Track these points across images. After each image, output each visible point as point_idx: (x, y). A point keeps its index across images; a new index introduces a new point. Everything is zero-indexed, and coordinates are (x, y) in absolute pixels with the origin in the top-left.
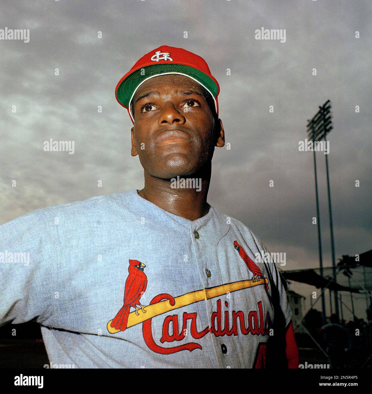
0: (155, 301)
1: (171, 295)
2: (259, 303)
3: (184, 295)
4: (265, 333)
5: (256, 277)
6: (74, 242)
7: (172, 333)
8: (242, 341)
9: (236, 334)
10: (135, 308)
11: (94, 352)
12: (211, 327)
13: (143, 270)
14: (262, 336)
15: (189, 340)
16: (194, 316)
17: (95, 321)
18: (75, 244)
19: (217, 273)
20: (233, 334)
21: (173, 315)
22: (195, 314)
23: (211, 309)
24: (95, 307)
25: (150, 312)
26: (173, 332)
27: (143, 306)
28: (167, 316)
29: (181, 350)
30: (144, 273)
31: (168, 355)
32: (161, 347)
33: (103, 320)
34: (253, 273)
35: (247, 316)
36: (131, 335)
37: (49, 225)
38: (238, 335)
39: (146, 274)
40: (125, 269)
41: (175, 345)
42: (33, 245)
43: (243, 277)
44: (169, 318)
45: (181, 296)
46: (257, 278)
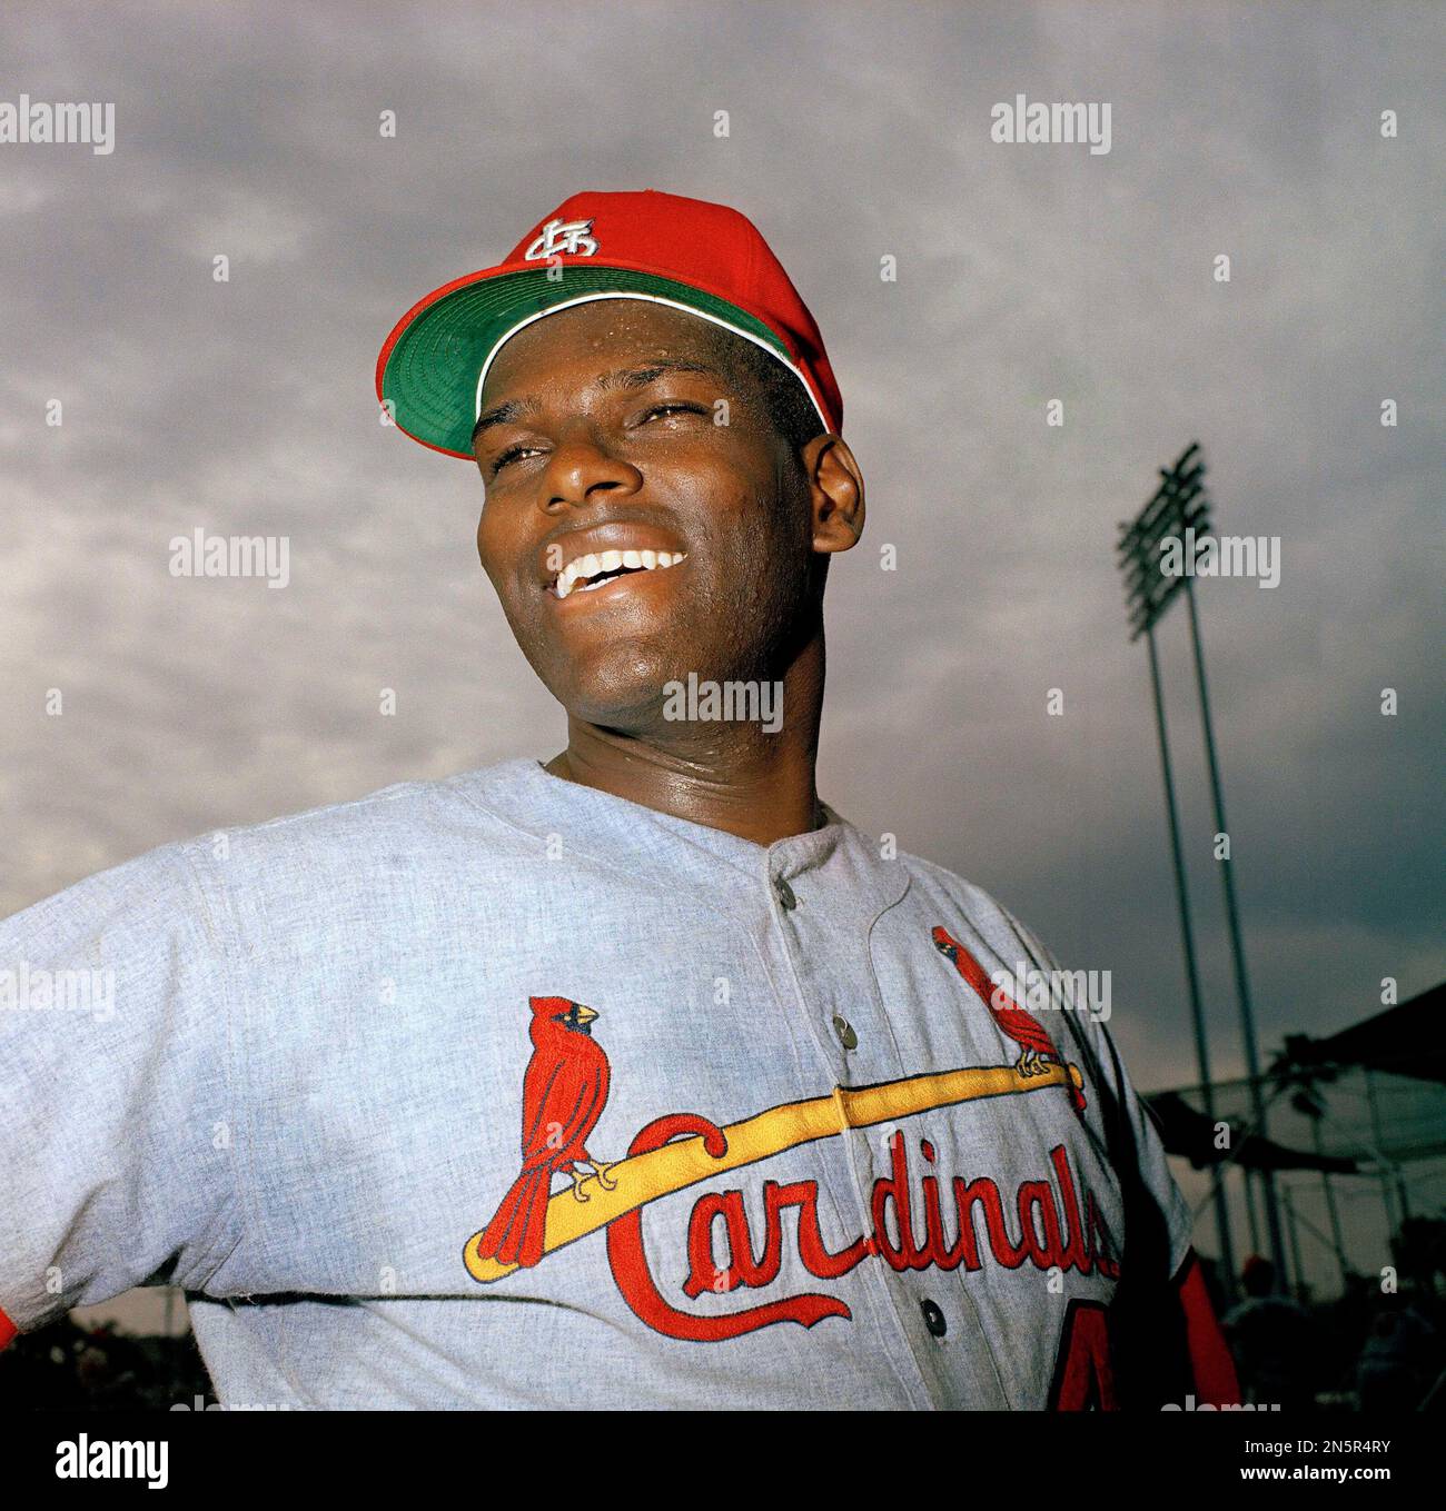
0: (650, 1140)
1: (707, 1117)
2: (1057, 1153)
3: (759, 1115)
4: (1092, 1265)
5: (1033, 1059)
6: (304, 944)
7: (729, 1260)
8: (999, 1291)
9: (974, 1265)
10: (571, 1175)
11: (415, 1365)
12: (874, 1235)
13: (589, 1031)
14: (1083, 1278)
15: (797, 1285)
16: (806, 1194)
17: (411, 1246)
18: (307, 950)
19: (880, 1033)
20: (962, 1266)
21: (725, 1192)
22: (810, 1188)
23: (866, 1164)
24: (409, 1191)
25: (632, 1184)
26: (731, 1253)
27: (603, 1164)
28: (699, 1196)
29: (771, 1323)
30: (592, 1039)
31: (721, 1343)
32: (689, 1315)
33: (446, 1237)
34: (1020, 1044)
35: (1011, 1199)
36: (563, 1279)
37: (201, 886)
38: (980, 1268)
39: (601, 1045)
40: (517, 1033)
41: (744, 1302)
42: (145, 966)
43: (982, 1055)
44: (709, 1204)
45: (746, 1121)
46: (1037, 1061)
